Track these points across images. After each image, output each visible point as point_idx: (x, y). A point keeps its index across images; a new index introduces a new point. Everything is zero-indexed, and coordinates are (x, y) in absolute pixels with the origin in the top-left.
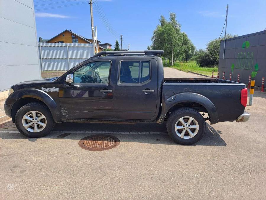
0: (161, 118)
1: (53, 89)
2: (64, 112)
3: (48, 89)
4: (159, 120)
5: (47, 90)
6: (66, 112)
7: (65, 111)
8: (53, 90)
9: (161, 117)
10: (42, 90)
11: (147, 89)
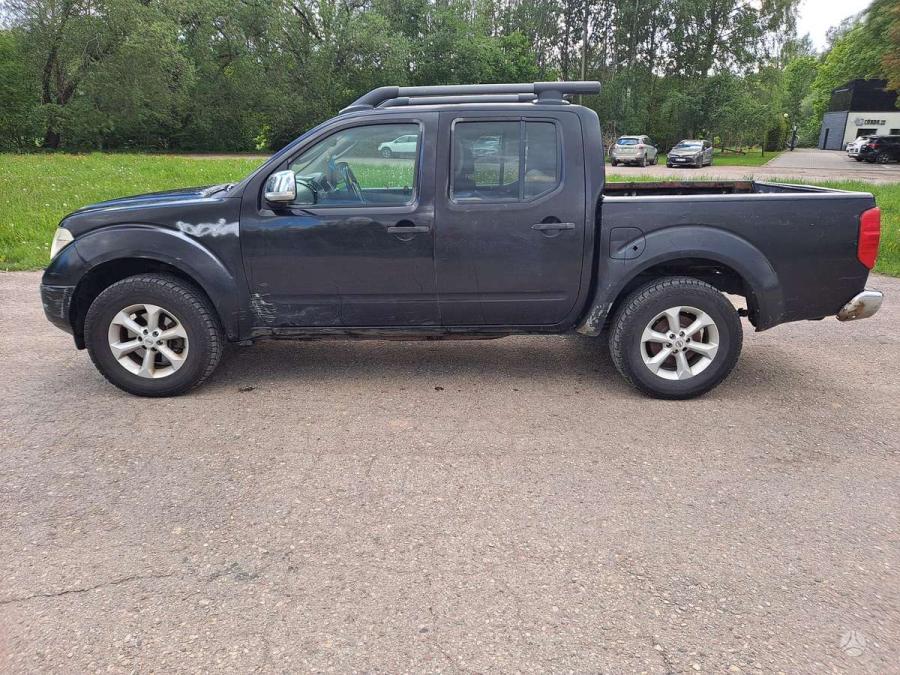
0: (596, 315)
1: (218, 226)
2: (263, 308)
3: (201, 226)
4: (589, 322)
5: (198, 230)
6: (267, 306)
7: (263, 303)
8: (220, 228)
9: (593, 313)
10: (178, 230)
11: (548, 218)
